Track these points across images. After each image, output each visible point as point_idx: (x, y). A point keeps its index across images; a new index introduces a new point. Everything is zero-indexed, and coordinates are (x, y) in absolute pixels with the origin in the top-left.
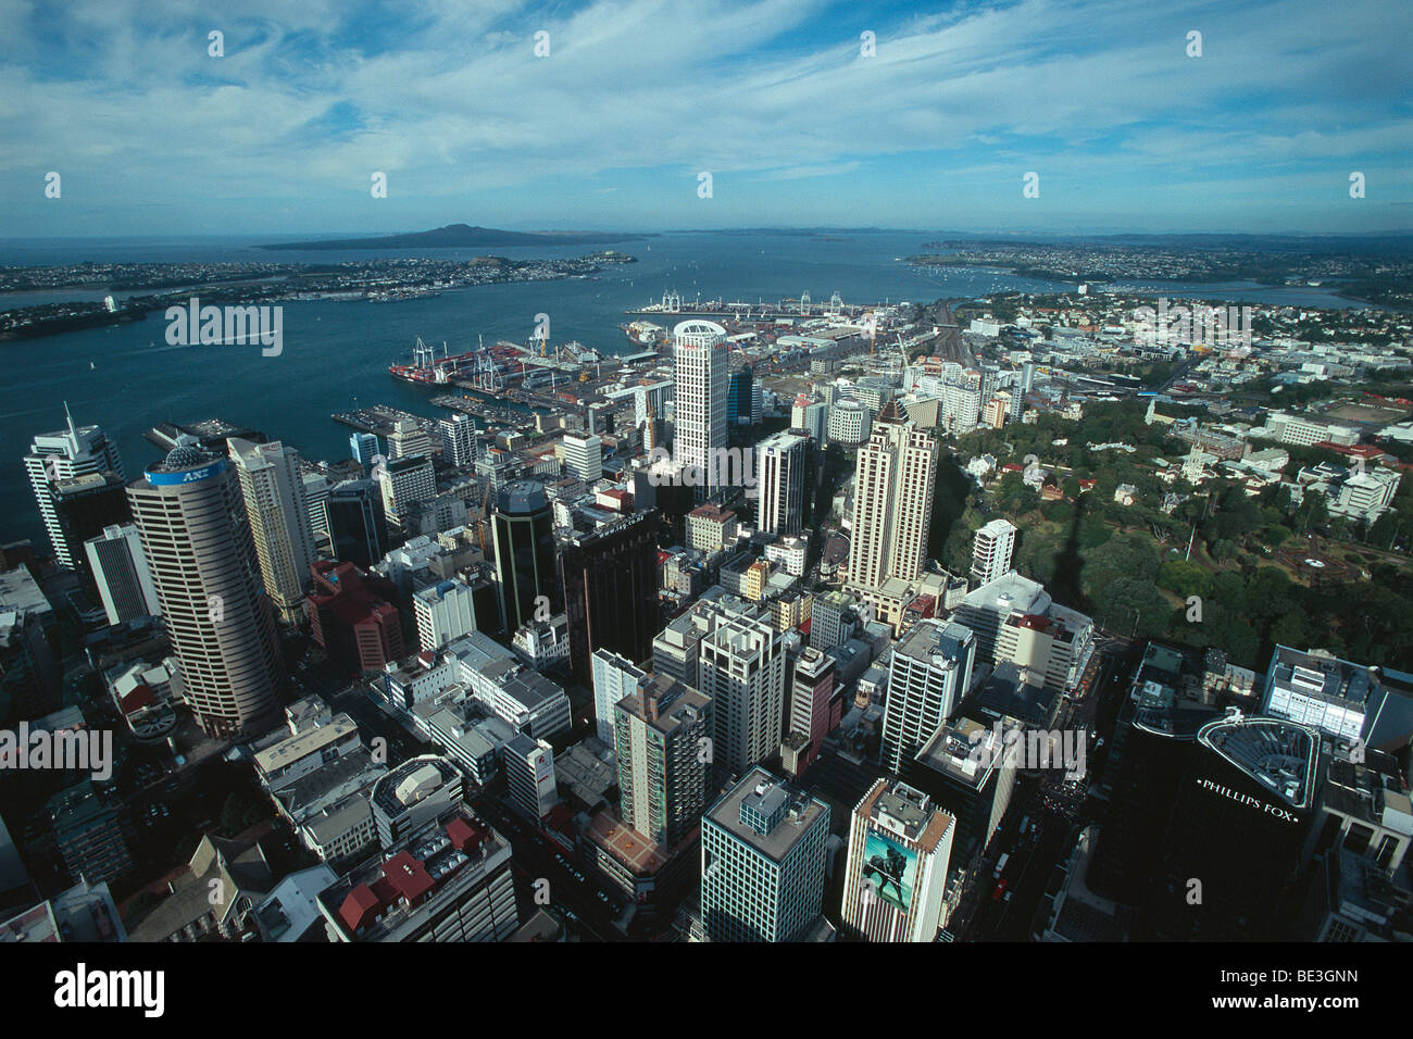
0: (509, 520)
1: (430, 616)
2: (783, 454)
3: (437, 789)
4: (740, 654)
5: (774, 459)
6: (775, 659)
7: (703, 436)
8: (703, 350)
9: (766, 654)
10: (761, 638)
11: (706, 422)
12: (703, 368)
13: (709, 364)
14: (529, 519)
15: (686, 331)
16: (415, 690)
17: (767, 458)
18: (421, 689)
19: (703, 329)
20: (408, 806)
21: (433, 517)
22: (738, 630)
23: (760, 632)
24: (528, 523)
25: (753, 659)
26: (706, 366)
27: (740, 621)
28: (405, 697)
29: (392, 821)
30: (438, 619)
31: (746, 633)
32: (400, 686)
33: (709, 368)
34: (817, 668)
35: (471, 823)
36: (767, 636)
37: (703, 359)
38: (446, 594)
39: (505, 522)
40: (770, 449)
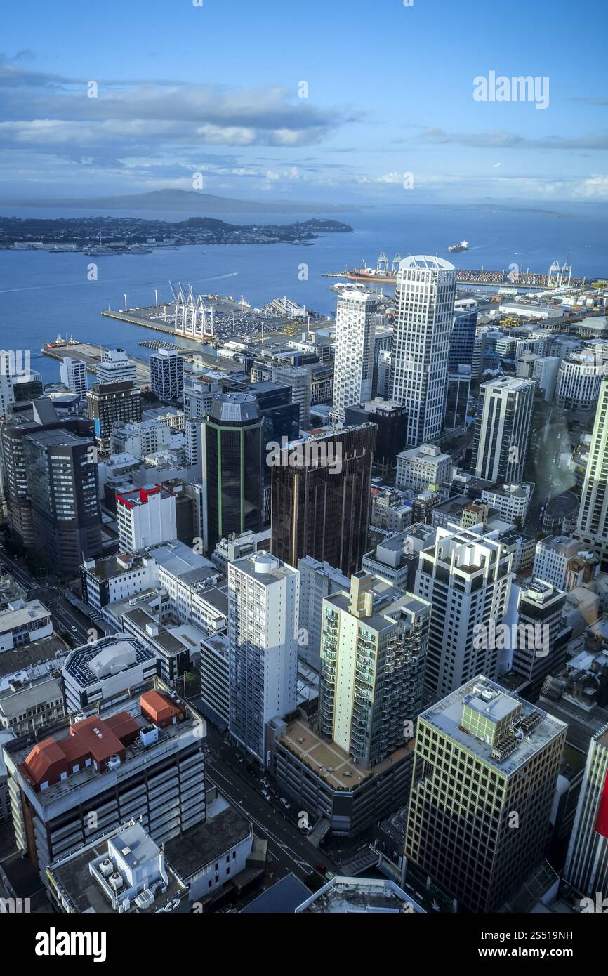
0: (219, 428)
1: (132, 519)
2: (510, 395)
3: (131, 666)
4: (463, 568)
5: (500, 401)
6: (501, 581)
7: (421, 377)
8: (429, 285)
9: (491, 572)
10: (487, 553)
11: (427, 362)
12: (428, 304)
13: (435, 300)
14: (240, 429)
15: (412, 265)
16: (111, 588)
17: (492, 399)
18: (117, 586)
19: (431, 264)
20: (101, 678)
21: (137, 440)
22: (462, 542)
23: (487, 545)
24: (239, 432)
25: (476, 574)
26: (431, 302)
27: (464, 535)
28: (101, 594)
29: (83, 690)
30: (140, 522)
31: (470, 546)
32: (96, 582)
33: (435, 305)
34: (546, 600)
35: (166, 697)
36: (494, 553)
37: (429, 294)
38: (150, 498)
39: (216, 431)
40: (495, 391)
